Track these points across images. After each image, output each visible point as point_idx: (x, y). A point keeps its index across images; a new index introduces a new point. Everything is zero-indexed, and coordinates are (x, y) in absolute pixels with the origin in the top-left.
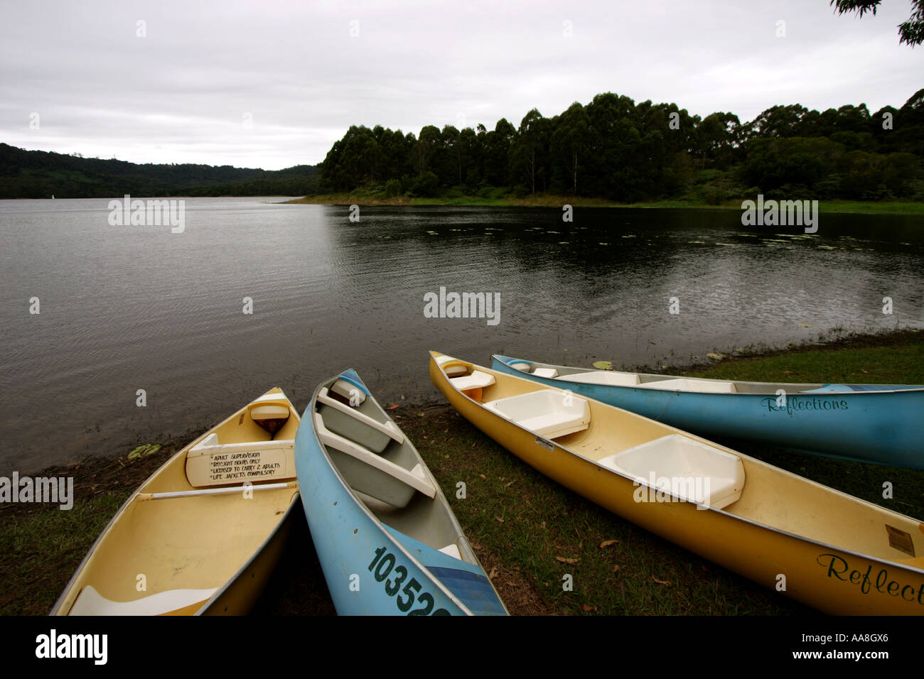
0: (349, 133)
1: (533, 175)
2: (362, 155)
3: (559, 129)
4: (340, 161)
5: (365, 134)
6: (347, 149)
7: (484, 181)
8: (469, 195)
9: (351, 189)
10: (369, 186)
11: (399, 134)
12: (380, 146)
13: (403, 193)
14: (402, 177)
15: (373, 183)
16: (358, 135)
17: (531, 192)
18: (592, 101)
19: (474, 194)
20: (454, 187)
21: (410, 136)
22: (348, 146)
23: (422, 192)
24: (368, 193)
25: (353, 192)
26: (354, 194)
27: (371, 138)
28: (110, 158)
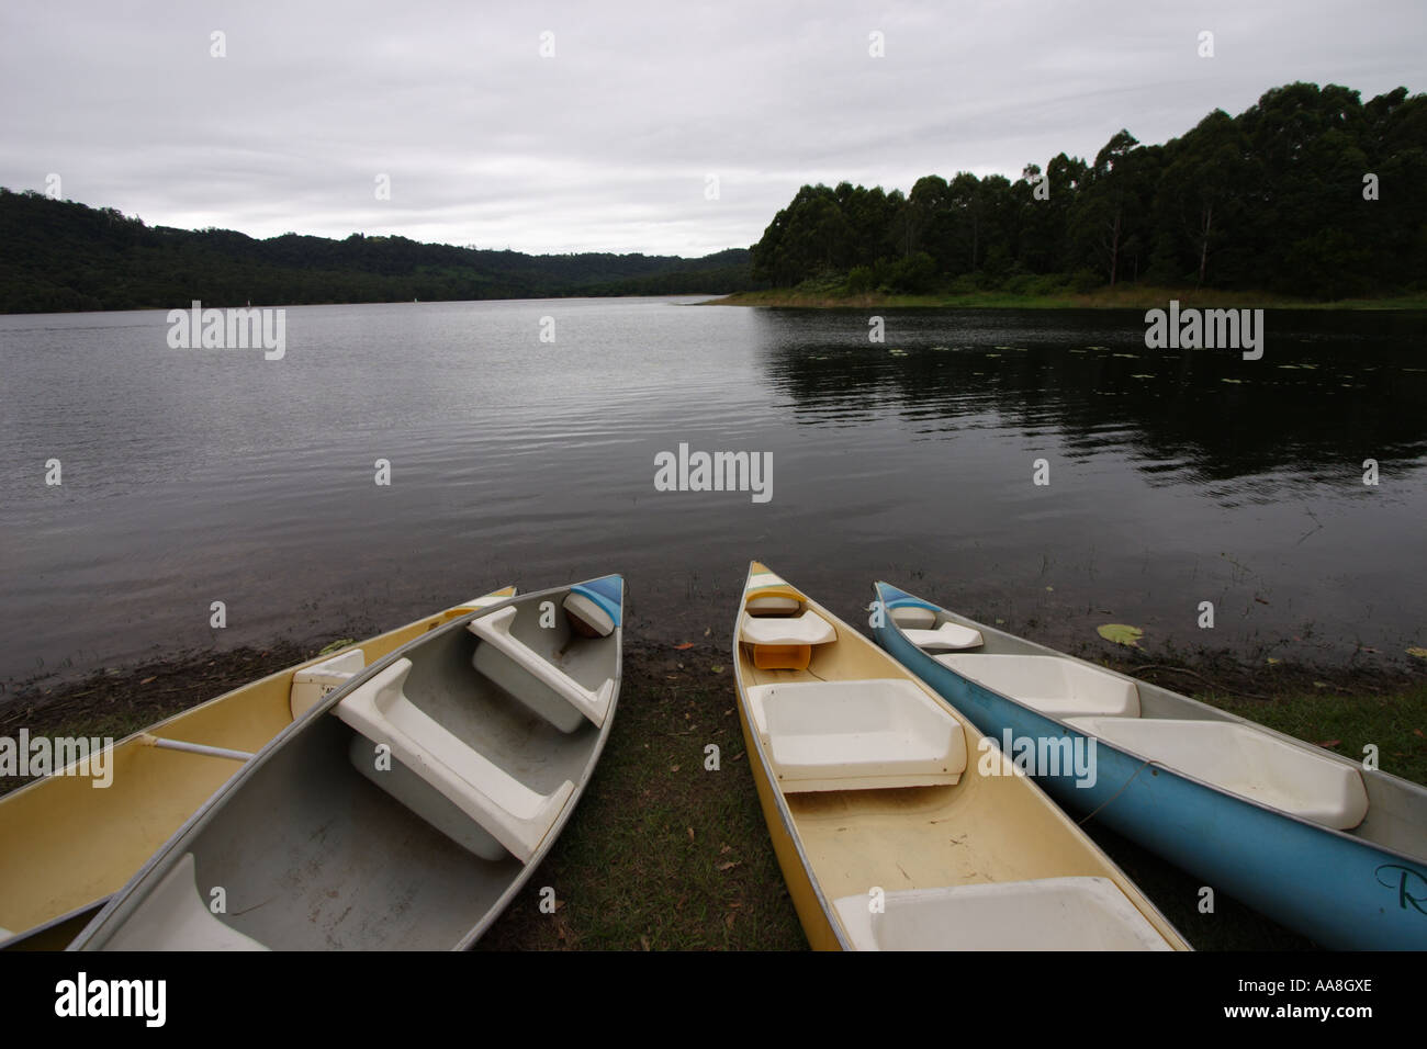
0: (799, 197)
1: (1114, 250)
2: (814, 231)
3: (1176, 163)
4: (782, 240)
5: (822, 198)
6: (794, 223)
7: (1017, 265)
8: (989, 289)
9: (796, 282)
10: (821, 277)
11: (877, 192)
12: (845, 214)
13: (875, 285)
14: (876, 263)
15: (829, 272)
16: (813, 200)
17: (1107, 280)
18: (1257, 103)
19: (998, 287)
20: (961, 277)
21: (895, 196)
22: (796, 217)
23: (907, 286)
24: (820, 287)
25: (798, 287)
26: (800, 290)
27: (831, 202)
28: (503, 250)
